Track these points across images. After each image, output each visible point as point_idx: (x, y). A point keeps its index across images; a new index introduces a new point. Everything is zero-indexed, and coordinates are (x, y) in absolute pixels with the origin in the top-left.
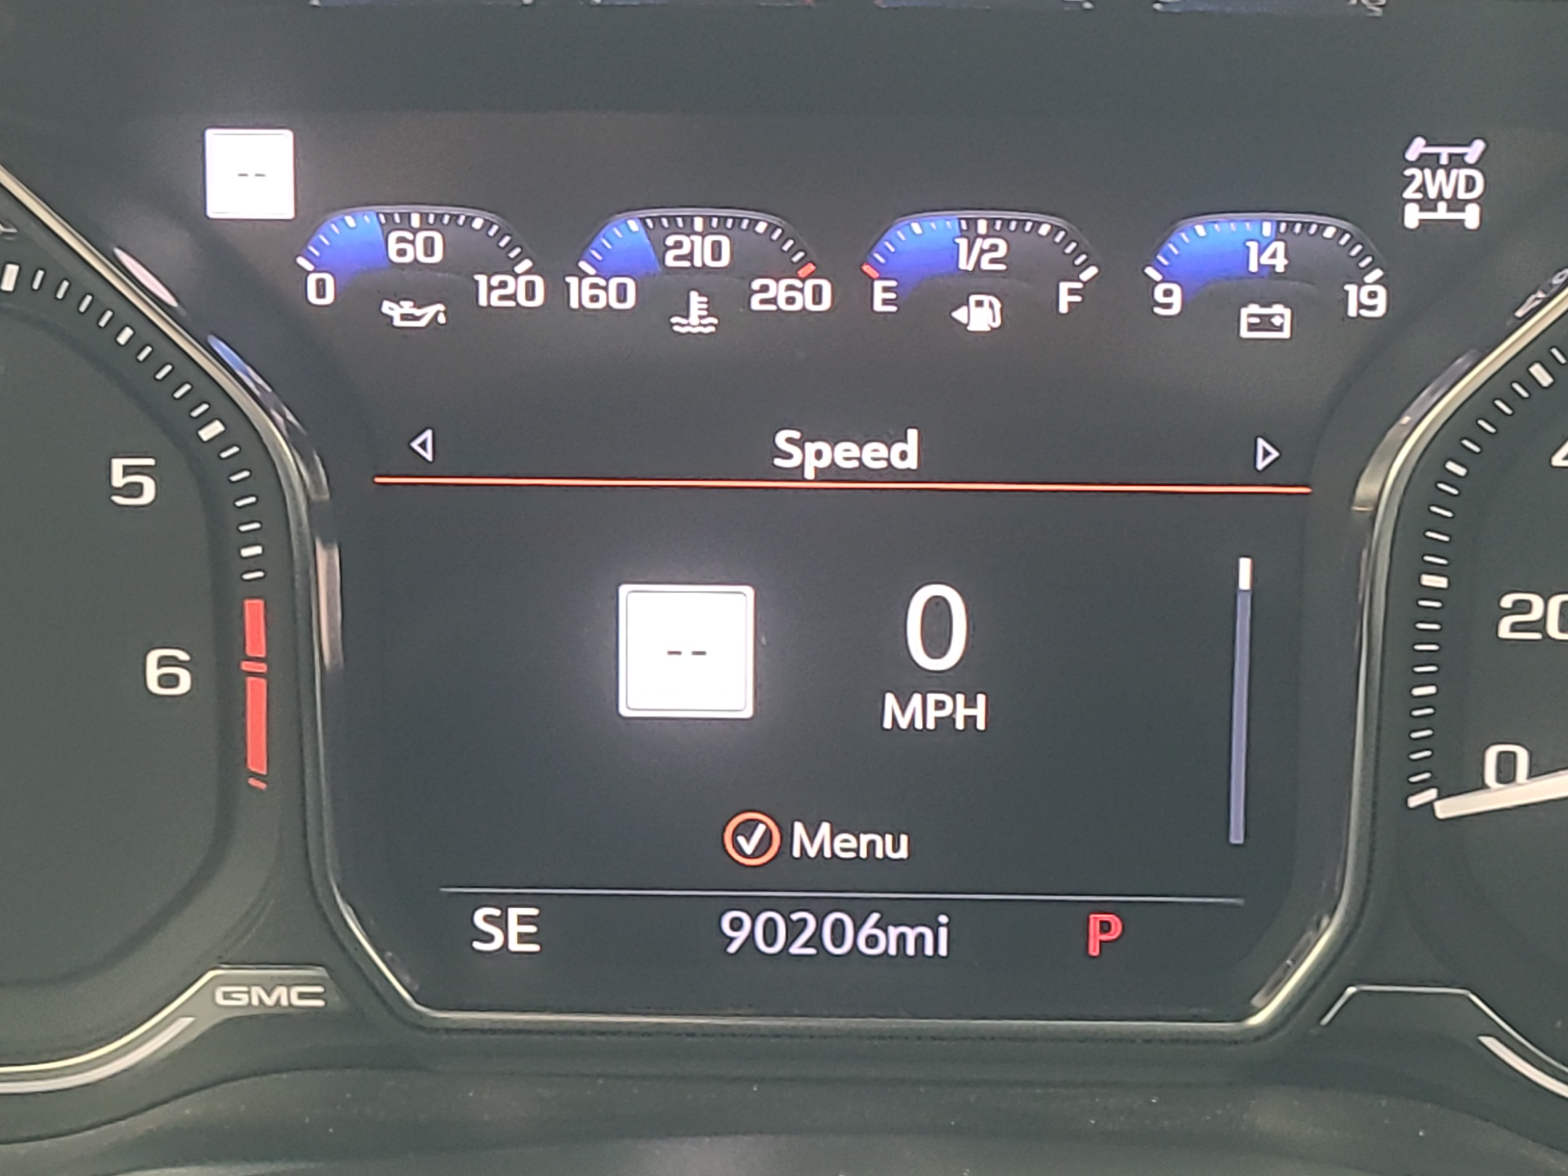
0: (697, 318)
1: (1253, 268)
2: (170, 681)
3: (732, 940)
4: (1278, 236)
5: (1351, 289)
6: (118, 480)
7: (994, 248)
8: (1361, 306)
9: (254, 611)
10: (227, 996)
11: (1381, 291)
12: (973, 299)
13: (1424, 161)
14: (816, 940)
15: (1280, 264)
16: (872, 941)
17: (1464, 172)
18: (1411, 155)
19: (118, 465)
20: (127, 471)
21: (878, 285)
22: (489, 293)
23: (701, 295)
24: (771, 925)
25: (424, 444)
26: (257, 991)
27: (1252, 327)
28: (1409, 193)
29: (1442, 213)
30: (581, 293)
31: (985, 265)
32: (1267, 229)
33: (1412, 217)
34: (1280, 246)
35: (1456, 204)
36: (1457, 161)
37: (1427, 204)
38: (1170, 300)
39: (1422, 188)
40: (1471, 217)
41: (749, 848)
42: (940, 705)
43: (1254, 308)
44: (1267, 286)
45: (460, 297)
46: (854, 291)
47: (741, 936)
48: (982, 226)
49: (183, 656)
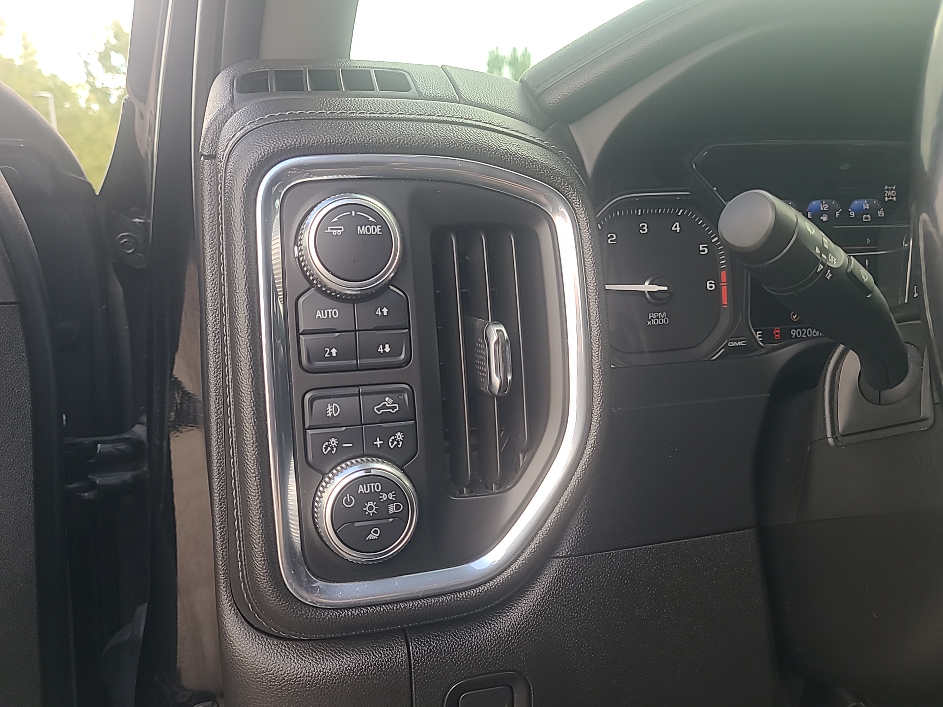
1: (864, 208)
2: (711, 287)
3: (792, 335)
4: (867, 203)
5: (879, 212)
6: (701, 249)
7: (826, 206)
8: (880, 215)
9: (723, 273)
10: (730, 344)
11: (883, 212)
12: (823, 215)
13: (888, 190)
14: (806, 334)
15: (868, 208)
16: (815, 334)
17: (893, 191)
18: (885, 188)
19: (701, 246)
20: (703, 247)
21: (809, 213)
24: (799, 332)
26: (735, 343)
27: (865, 219)
28: (886, 195)
29: (890, 198)
31: (825, 209)
32: (866, 202)
33: (886, 199)
34: (868, 205)
35: (893, 197)
36: (892, 190)
37: (888, 197)
38: (853, 214)
39: (887, 194)
40: (895, 199)
41: (795, 317)
43: (865, 216)
44: (866, 212)
47: (794, 334)
48: (824, 203)
49: (713, 282)
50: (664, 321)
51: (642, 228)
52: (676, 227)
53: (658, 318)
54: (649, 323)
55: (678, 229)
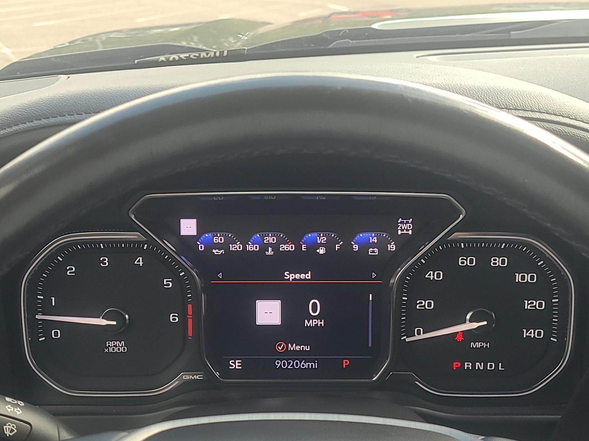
0: (270, 252)
1: (371, 242)
2: (174, 319)
3: (277, 366)
4: (375, 236)
5: (389, 245)
6: (165, 283)
7: (324, 239)
8: (390, 248)
9: (190, 306)
10: (185, 377)
11: (394, 246)
12: (320, 248)
13: (401, 223)
14: (293, 365)
15: (376, 241)
16: (303, 366)
17: (409, 224)
18: (399, 222)
19: (165, 280)
20: (167, 281)
21: (303, 246)
22: (232, 248)
23: (271, 248)
24: (284, 363)
25: (220, 275)
26: (191, 376)
27: (371, 253)
28: (399, 228)
29: (405, 232)
30: (249, 248)
31: (322, 242)
32: (373, 235)
33: (400, 232)
34: (376, 238)
35: (407, 230)
36: (407, 222)
37: (402, 230)
38: (356, 248)
39: (401, 227)
40: (410, 232)
41: (280, 349)
42: (315, 322)
43: (371, 249)
44: (373, 245)
45: (227, 249)
46: (299, 247)
47: (279, 365)
48: (322, 235)
49: (177, 315)
50: (121, 350)
51: (103, 262)
52: (139, 261)
53: (116, 346)
54: (106, 350)
55: (141, 263)
